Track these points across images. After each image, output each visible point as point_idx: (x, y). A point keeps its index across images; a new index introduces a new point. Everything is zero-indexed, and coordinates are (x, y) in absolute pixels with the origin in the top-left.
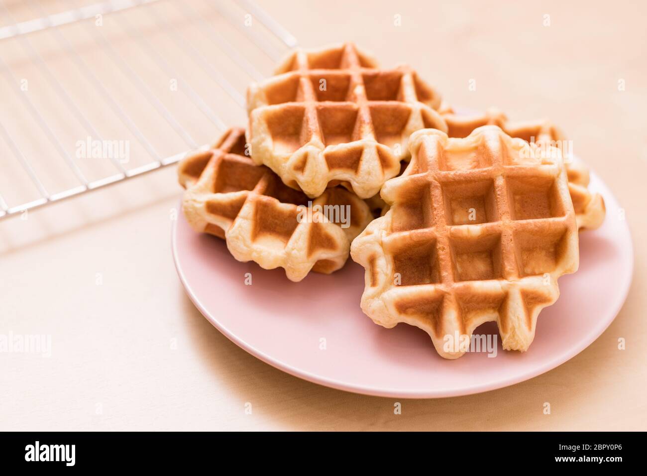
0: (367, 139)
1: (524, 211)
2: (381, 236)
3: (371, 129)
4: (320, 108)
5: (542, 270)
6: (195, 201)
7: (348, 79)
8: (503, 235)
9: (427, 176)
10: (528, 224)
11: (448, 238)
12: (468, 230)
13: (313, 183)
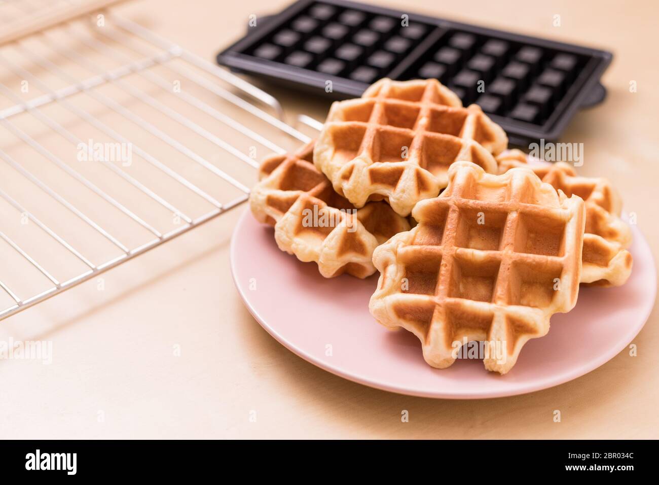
0: (411, 162)
1: (535, 248)
2: (397, 247)
3: (418, 155)
4: (381, 130)
5: (537, 304)
6: (259, 193)
7: (418, 110)
8: (502, 263)
9: (449, 200)
10: (527, 257)
11: (454, 257)
12: (473, 254)
13: (355, 192)
